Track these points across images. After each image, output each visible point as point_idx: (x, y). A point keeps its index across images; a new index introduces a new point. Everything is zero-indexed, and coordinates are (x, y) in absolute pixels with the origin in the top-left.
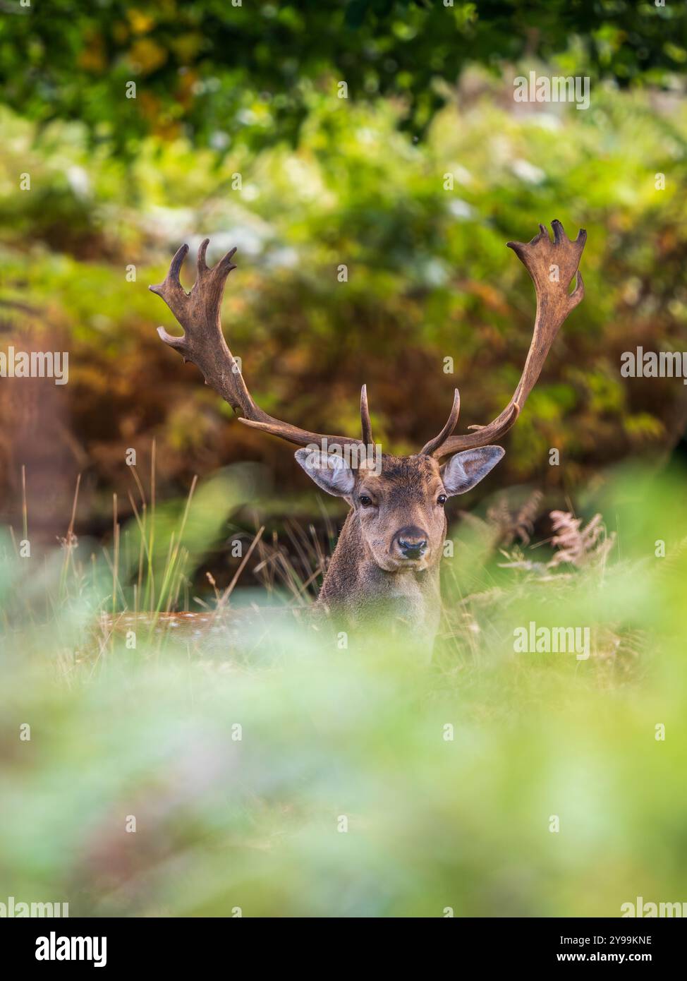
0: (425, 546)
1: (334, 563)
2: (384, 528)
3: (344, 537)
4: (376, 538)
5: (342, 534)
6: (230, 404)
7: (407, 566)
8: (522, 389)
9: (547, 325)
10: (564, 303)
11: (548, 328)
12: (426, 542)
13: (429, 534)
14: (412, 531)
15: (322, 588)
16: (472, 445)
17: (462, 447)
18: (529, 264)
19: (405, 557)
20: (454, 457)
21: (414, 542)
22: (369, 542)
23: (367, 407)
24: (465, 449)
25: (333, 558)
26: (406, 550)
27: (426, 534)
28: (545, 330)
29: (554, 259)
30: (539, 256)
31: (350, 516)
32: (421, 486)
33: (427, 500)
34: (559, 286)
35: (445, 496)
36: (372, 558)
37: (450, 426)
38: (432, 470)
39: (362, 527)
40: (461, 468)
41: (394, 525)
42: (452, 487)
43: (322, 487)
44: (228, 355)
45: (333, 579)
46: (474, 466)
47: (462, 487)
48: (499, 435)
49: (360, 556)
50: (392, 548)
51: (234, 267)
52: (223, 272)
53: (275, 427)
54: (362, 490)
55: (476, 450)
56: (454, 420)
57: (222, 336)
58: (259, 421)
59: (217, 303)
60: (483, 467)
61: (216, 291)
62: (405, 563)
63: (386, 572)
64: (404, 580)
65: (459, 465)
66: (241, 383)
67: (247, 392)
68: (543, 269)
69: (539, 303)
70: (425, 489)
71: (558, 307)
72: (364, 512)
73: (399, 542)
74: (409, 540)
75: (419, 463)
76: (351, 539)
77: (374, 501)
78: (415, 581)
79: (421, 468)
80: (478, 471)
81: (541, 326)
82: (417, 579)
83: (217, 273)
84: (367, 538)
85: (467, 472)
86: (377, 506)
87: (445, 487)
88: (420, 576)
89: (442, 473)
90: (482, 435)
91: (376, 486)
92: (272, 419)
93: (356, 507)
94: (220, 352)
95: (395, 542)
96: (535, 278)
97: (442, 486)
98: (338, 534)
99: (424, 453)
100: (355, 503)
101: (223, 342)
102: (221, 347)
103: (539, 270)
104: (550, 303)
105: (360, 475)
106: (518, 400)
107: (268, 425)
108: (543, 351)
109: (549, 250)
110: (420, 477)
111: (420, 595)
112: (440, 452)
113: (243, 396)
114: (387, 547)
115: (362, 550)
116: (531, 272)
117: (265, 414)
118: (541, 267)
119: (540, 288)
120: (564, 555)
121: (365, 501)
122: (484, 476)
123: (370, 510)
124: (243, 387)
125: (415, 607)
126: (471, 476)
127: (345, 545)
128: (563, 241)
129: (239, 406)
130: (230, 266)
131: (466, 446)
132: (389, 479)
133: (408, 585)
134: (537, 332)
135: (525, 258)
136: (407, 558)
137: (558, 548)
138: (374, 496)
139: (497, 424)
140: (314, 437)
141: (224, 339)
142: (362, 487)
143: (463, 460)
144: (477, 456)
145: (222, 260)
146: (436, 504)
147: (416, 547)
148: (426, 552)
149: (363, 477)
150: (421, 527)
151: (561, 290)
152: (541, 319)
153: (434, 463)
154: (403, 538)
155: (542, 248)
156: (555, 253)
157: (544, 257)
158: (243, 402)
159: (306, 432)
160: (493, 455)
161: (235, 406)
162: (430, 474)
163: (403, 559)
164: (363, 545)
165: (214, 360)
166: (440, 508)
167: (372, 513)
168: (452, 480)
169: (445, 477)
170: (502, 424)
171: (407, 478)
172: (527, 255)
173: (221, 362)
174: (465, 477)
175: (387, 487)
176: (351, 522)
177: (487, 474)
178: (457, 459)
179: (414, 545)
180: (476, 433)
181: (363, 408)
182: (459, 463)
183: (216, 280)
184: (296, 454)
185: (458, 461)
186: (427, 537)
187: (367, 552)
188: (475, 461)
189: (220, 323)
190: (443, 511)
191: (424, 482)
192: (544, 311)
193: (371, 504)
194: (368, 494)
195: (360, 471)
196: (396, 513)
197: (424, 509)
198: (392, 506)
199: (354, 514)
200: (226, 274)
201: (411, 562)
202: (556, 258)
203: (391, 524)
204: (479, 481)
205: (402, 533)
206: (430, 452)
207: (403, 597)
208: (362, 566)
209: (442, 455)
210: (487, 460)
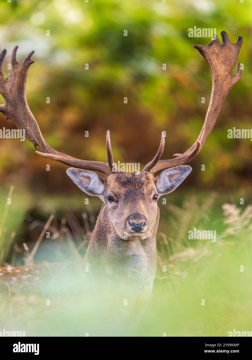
0: (145, 224)
1: (94, 236)
2: (121, 214)
3: (100, 221)
4: (117, 220)
5: (98, 219)
6: (33, 143)
7: (134, 237)
8: (204, 132)
9: (218, 94)
10: (229, 81)
11: (219, 96)
12: (145, 222)
13: (147, 217)
14: (137, 216)
15: (87, 251)
16: (174, 165)
17: (168, 166)
18: (207, 58)
19: (133, 231)
20: (162, 172)
21: (138, 222)
22: (113, 223)
23: (110, 144)
24: (170, 167)
25: (93, 233)
26: (133, 227)
27: (145, 217)
28: (217, 97)
29: (222, 55)
30: (213, 53)
31: (103, 208)
32: (143, 190)
33: (146, 198)
34: (225, 70)
35: (157, 195)
36: (115, 232)
37: (159, 154)
38: (150, 180)
39: (109, 214)
40: (167, 179)
41: (127, 212)
42: (162, 190)
43: (84, 190)
44: (30, 114)
45: (93, 245)
46: (175, 178)
47: (168, 190)
48: (189, 159)
49: (109, 231)
50: (125, 226)
51: (33, 62)
52: (26, 65)
53: (58, 156)
54: (109, 193)
55: (176, 168)
56: (161, 150)
57: (27, 103)
58: (49, 153)
59: (23, 84)
60: (179, 178)
61: (23, 77)
62: (133, 235)
63: (123, 240)
64: (134, 245)
65: (165, 177)
66: (38, 131)
67: (42, 136)
68: (216, 61)
69: (213, 81)
70: (145, 191)
71: (225, 83)
72: (110, 205)
73: (129, 223)
74: (135, 221)
75: (142, 176)
76: (103, 222)
77: (115, 198)
78: (141, 246)
79: (143, 179)
80: (177, 180)
81: (215, 94)
82: (142, 245)
83: (23, 66)
84: (112, 221)
85: (170, 181)
86: (117, 202)
87: (157, 190)
88: (144, 242)
89: (156, 182)
90: (180, 159)
91: (117, 190)
92: (57, 152)
93: (106, 202)
94: (26, 113)
95: (127, 222)
96: (211, 66)
97: (156, 189)
98: (96, 219)
99: (145, 170)
100: (105, 201)
101: (28, 107)
102: (27, 110)
103: (213, 62)
104: (220, 81)
105: (108, 184)
106: (201, 139)
107: (53, 155)
108: (216, 109)
109: (219, 50)
110: (142, 184)
111: (144, 254)
112: (154, 170)
113: (39, 138)
114: (123, 226)
115: (109, 228)
116: (208, 63)
117: (52, 149)
118: (214, 60)
119: (214, 72)
120: (230, 231)
121: (111, 199)
122: (180, 184)
123: (113, 204)
124: (39, 133)
125: (141, 261)
126: (173, 184)
127: (100, 225)
128: (228, 44)
129: (38, 145)
130: (30, 62)
131: (170, 166)
132: (124, 186)
133: (137, 248)
134: (212, 98)
135: (205, 54)
136: (134, 232)
137: (227, 226)
138: (116, 196)
139: (188, 153)
140: (81, 162)
141: (28, 105)
142: (109, 190)
143: (168, 174)
144: (176, 172)
145: (26, 58)
146: (152, 200)
147: (139, 226)
148: (145, 228)
149: (109, 185)
150: (143, 214)
151: (227, 73)
152: (215, 91)
153: (151, 176)
154: (132, 220)
155: (215, 48)
156: (223, 51)
157: (216, 54)
158: (40, 142)
159: (76, 159)
160: (185, 171)
161: (36, 145)
162: (149, 183)
163: (132, 233)
164: (110, 225)
165: (22, 117)
166: (155, 202)
167: (114, 206)
168: (162, 186)
169: (158, 184)
170: (192, 152)
171: (135, 185)
172: (206, 53)
173: (27, 119)
174: (169, 184)
175: (123, 191)
176: (103, 211)
177: (182, 182)
178: (164, 173)
179: (138, 224)
180: (176, 158)
181: (108, 144)
182: (166, 176)
183: (23, 70)
184: (67, 171)
185: (165, 175)
186: (146, 219)
187: (112, 229)
188: (175, 174)
189: (25, 95)
190: (156, 204)
191: (145, 187)
192: (216, 86)
193: (114, 200)
194: (112, 195)
195: (108, 182)
196: (128, 205)
197: (145, 203)
198: (126, 202)
199: (105, 207)
200: (28, 66)
201: (137, 234)
202: (224, 54)
203: (125, 212)
204: (177, 186)
205: (131, 217)
206: (149, 170)
207: (134, 255)
208: (110, 237)
209: (156, 171)
210: (182, 174)
